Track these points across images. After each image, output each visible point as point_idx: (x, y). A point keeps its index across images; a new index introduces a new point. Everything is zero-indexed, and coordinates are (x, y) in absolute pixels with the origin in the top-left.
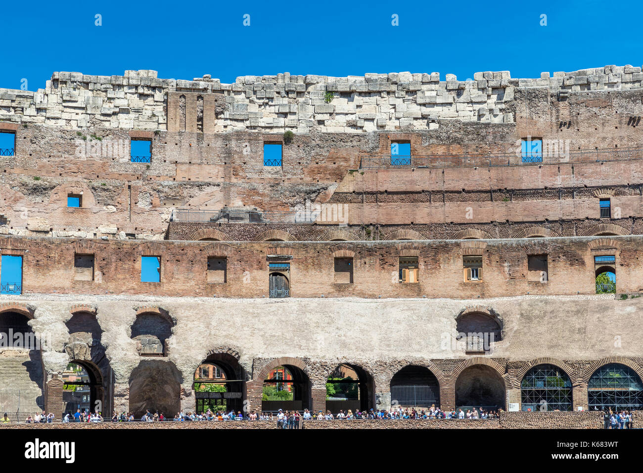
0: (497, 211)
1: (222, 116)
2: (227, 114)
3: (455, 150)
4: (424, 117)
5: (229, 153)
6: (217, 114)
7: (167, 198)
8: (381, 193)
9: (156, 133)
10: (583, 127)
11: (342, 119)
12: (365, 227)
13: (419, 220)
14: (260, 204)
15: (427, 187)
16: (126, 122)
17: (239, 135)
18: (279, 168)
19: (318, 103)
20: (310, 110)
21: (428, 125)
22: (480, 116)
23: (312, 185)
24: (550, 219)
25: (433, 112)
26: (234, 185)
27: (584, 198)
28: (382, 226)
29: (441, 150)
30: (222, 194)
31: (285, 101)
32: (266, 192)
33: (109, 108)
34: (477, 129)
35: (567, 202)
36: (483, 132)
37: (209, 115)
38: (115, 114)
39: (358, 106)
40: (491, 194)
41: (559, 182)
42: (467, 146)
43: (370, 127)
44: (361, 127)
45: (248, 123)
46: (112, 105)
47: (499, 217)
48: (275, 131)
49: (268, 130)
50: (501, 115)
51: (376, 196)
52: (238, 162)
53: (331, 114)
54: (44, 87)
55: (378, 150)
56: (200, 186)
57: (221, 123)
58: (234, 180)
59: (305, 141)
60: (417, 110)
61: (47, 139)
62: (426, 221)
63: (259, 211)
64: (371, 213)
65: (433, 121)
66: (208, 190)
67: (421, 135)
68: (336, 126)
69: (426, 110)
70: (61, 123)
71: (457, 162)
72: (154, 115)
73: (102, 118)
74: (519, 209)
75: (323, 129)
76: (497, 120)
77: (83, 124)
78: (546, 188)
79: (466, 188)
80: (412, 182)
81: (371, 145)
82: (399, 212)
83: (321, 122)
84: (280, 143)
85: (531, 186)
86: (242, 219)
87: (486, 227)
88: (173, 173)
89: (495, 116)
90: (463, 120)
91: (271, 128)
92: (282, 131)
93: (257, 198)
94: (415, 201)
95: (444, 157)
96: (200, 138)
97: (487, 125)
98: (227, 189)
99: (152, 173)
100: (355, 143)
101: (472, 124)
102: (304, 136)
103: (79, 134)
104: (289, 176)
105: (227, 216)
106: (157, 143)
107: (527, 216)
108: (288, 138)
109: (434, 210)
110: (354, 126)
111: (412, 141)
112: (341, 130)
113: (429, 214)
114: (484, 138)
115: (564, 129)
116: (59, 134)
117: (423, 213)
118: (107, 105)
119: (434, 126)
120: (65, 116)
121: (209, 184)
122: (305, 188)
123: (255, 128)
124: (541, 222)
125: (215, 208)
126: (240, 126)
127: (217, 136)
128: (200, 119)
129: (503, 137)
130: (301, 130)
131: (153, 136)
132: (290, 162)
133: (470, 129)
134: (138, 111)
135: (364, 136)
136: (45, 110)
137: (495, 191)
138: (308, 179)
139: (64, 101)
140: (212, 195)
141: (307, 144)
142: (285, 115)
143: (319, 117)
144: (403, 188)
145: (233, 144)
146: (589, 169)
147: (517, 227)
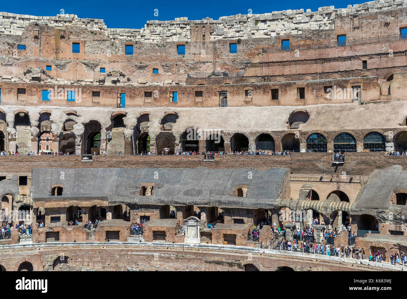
0: (318, 68)
1: (213, 34)
2: (215, 33)
3: (308, 42)
4: (296, 29)
5: (215, 49)
6: (211, 33)
7: (191, 68)
8: (270, 63)
9: (187, 42)
10: (365, 29)
11: (262, 32)
12: (263, 77)
13: (286, 73)
14: (227, 69)
15: (289, 59)
16: (175, 39)
17: (219, 41)
18: (236, 54)
19: (252, 26)
20: (249, 29)
21: (298, 32)
22: (320, 27)
23: (249, 60)
24: (341, 70)
25: (300, 26)
26: (217, 62)
27: (356, 61)
28: (270, 76)
29: (302, 43)
30: (212, 66)
31: (239, 26)
32: (230, 64)
33: (169, 33)
34: (318, 33)
35: (348, 63)
36: (321, 33)
37: (207, 34)
38: (171, 36)
39: (269, 26)
40: (316, 61)
41: (345, 54)
42: (313, 40)
43: (274, 35)
44: (270, 35)
45: (223, 36)
46: (170, 32)
47: (319, 71)
48: (234, 39)
49: (232, 39)
50: (329, 25)
51: (268, 64)
52: (219, 52)
53: (257, 30)
54: (144, 27)
55: (276, 44)
56: (204, 63)
57: (212, 37)
58: (217, 60)
59: (246, 42)
60: (293, 26)
61: (145, 48)
62: (289, 73)
63: (227, 72)
64: (266, 71)
65: (300, 30)
66: (207, 64)
67: (294, 37)
68: (259, 35)
69: (297, 26)
70: (151, 41)
71: (309, 47)
72: (186, 35)
73: (166, 38)
74: (327, 67)
75: (254, 37)
76: (327, 28)
77: (159, 41)
78: (339, 57)
79: (305, 59)
80: (283, 57)
81: (273, 42)
82: (277, 70)
83: (253, 34)
84: (236, 43)
85: (333, 57)
86: (220, 75)
87: (314, 75)
88: (193, 58)
89: (327, 26)
90: (312, 29)
91: (233, 37)
92: (237, 38)
93: (226, 67)
94: (284, 65)
95: (303, 46)
96: (204, 43)
97: (322, 30)
98: (214, 64)
99: (185, 59)
100: (266, 42)
101: (316, 30)
102: (245, 40)
103: (157, 45)
104: (239, 57)
105: (214, 75)
106: (187, 46)
107: (331, 70)
108: (239, 41)
109: (292, 69)
110: (266, 34)
111: (290, 40)
112: (261, 36)
113: (290, 71)
114: (321, 36)
115: (356, 30)
116: (149, 45)
117: (287, 70)
118: (168, 33)
119: (300, 32)
120: (152, 38)
121: (207, 62)
122: (245, 62)
123: (226, 38)
124: (337, 72)
125: (210, 71)
126: (220, 38)
127: (211, 42)
128: (204, 36)
129: (329, 35)
130: (245, 37)
131: (185, 44)
132: (240, 51)
133: (315, 32)
134: (180, 34)
135: (270, 38)
136: (144, 36)
137: (317, 60)
138: (247, 58)
139: (152, 32)
140: (208, 66)
141: (247, 43)
142: (239, 32)
143: (252, 32)
144: (279, 60)
145: (217, 45)
146: (358, 48)
147: (327, 74)
